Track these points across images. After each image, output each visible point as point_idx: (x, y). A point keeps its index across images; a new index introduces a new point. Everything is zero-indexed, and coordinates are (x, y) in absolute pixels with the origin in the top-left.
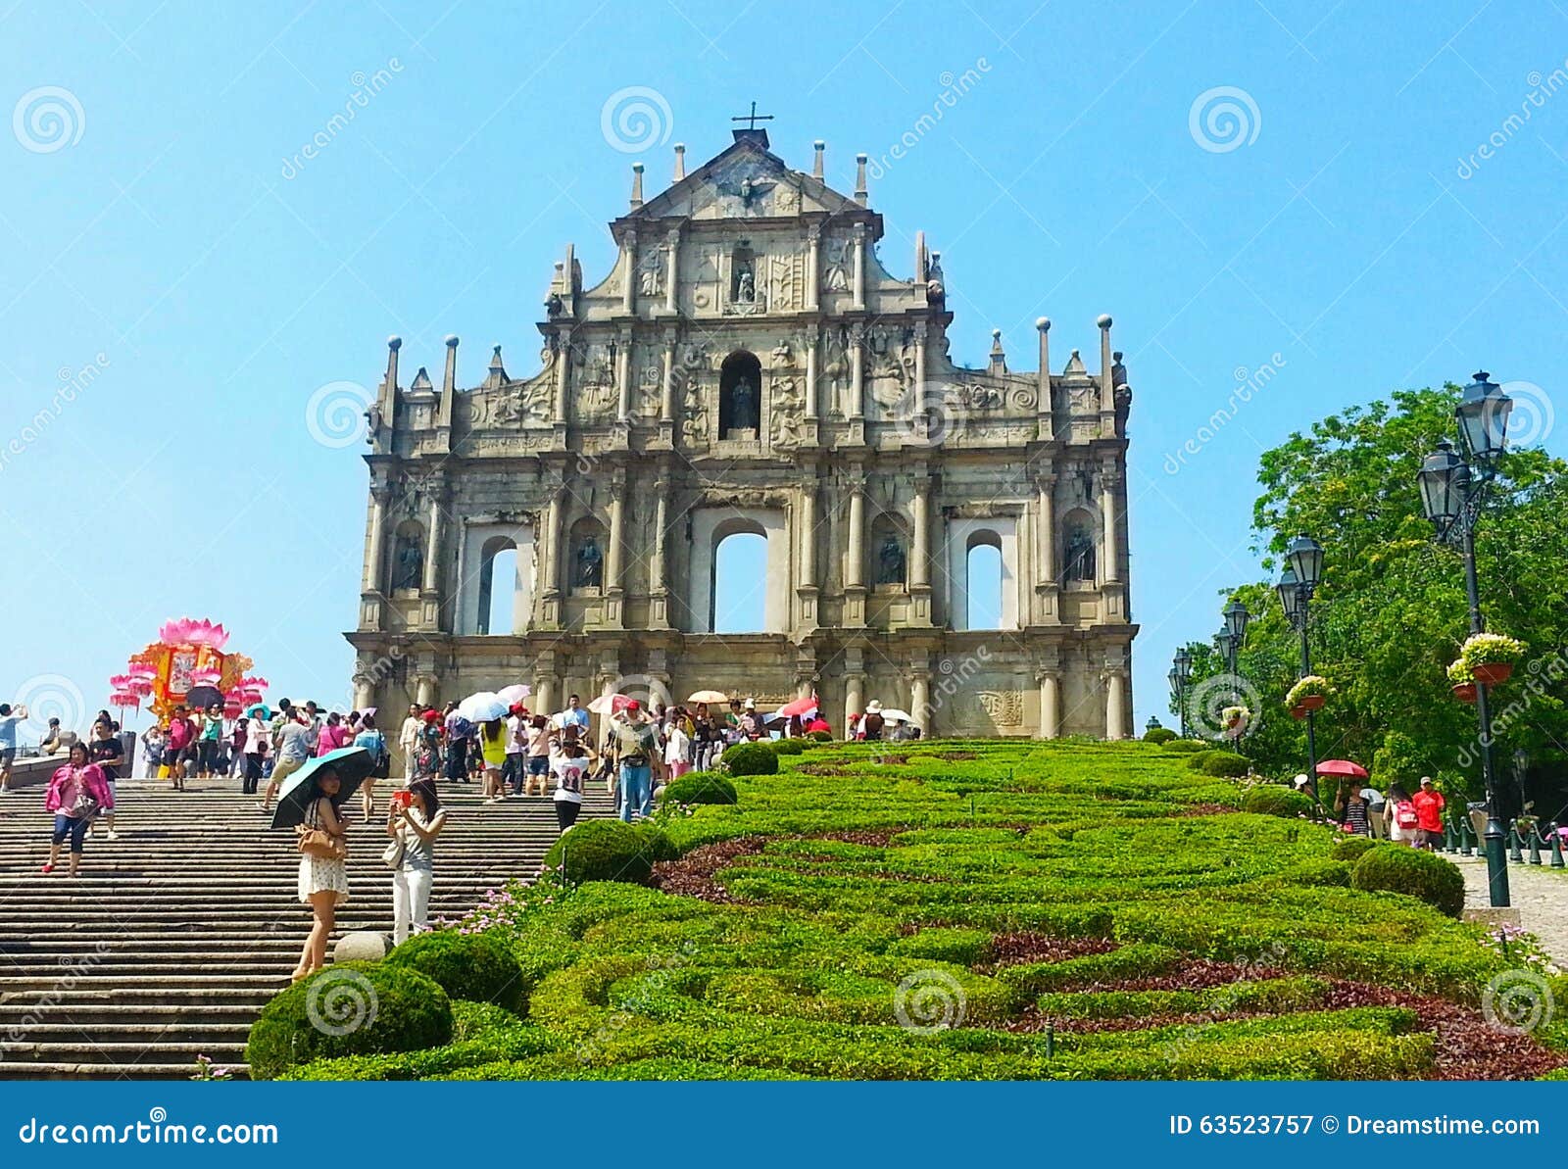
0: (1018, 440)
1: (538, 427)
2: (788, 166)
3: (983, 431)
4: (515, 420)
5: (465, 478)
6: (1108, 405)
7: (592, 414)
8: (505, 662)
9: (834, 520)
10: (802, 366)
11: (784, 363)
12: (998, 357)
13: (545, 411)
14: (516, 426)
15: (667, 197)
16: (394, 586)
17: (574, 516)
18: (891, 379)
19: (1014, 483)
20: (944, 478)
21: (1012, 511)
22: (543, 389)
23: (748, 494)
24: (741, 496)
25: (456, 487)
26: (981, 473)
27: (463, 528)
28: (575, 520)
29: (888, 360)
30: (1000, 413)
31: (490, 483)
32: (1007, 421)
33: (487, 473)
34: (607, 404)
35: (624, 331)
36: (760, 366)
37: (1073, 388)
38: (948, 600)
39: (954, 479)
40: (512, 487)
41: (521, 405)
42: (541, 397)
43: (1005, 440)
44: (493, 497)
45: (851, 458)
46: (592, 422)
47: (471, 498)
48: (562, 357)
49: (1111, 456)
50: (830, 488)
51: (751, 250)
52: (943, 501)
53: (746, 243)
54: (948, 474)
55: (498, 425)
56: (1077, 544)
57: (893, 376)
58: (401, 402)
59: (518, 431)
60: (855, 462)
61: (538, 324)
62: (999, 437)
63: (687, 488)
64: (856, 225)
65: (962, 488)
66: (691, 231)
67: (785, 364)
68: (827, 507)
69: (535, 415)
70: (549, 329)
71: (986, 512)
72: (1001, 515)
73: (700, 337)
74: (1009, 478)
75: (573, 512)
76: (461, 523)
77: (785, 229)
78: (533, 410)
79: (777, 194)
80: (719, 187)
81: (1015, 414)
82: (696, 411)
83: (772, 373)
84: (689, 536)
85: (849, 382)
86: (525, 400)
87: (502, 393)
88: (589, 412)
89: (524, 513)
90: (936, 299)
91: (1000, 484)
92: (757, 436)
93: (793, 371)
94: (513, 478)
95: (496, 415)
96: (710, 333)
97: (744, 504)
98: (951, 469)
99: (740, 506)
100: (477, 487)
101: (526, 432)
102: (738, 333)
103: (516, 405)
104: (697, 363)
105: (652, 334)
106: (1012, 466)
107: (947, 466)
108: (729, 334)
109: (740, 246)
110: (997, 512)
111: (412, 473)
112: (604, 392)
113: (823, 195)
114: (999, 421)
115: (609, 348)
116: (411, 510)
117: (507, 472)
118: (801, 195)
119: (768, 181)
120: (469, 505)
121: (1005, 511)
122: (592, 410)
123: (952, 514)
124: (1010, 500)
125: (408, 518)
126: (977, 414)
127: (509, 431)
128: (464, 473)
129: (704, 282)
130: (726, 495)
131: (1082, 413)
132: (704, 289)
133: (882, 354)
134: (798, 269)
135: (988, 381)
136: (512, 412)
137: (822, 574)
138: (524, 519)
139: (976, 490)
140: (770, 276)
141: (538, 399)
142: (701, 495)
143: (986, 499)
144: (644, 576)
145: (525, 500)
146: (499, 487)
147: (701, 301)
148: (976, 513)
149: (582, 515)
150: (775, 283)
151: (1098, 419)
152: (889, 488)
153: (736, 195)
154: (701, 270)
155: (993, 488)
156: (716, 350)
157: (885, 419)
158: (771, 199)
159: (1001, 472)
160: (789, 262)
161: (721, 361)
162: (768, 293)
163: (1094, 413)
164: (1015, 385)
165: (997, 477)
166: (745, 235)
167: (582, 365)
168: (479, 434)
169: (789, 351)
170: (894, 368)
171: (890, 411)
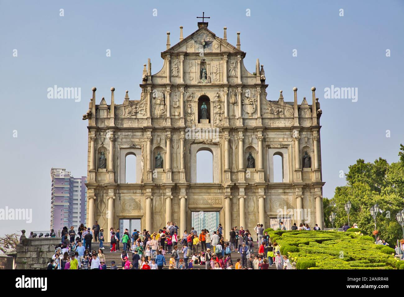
0: (288, 125)
1: (142, 117)
3: (278, 122)
4: (134, 115)
5: (119, 133)
6: (315, 115)
8: (135, 192)
9: (234, 148)
10: (223, 100)
13: (144, 113)
14: (134, 117)
17: (155, 146)
18: (250, 105)
19: (287, 138)
20: (266, 136)
21: (287, 146)
22: (143, 105)
23: (207, 140)
24: (205, 141)
25: (117, 137)
26: (277, 135)
27: (119, 149)
29: (249, 99)
30: (283, 116)
31: (127, 135)
32: (285, 118)
33: (126, 132)
34: (163, 111)
35: (167, 88)
36: (210, 100)
37: (304, 109)
38: (269, 173)
39: (270, 136)
40: (135, 137)
41: (136, 111)
43: (284, 125)
44: (128, 140)
46: (159, 117)
47: (121, 140)
48: (148, 95)
49: (316, 131)
50: (233, 139)
51: (206, 62)
52: (266, 143)
53: (204, 60)
54: (268, 135)
55: (129, 117)
56: (306, 156)
58: (97, 109)
59: (135, 119)
60: (240, 131)
61: (140, 85)
62: (282, 123)
64: (238, 56)
65: (272, 140)
66: (187, 56)
67: (218, 100)
69: (140, 114)
70: (143, 87)
71: (279, 146)
73: (191, 90)
74: (286, 136)
75: (154, 144)
76: (118, 147)
77: (216, 56)
78: (140, 112)
79: (213, 44)
81: (287, 116)
82: (191, 114)
83: (214, 102)
84: (190, 153)
85: (237, 106)
86: (137, 109)
87: (129, 107)
89: (138, 145)
90: (263, 81)
91: (283, 138)
92: (210, 122)
93: (220, 102)
94: (134, 134)
95: (128, 113)
96: (194, 89)
97: (206, 143)
98: (268, 133)
99: (205, 143)
100: (123, 137)
101: (138, 119)
102: (203, 89)
103: (134, 110)
104: (191, 99)
105: (176, 89)
106: (286, 133)
107: (267, 132)
108: (200, 89)
109: (202, 61)
110: (282, 147)
111: (102, 132)
112: (162, 107)
113: (227, 46)
114: (283, 118)
115: (163, 93)
116: (102, 143)
117: (132, 132)
118: (221, 45)
119: (211, 40)
120: (121, 142)
121: (285, 146)
122: (159, 113)
123: (269, 147)
124: (286, 143)
125: (101, 146)
126: (276, 116)
127: (132, 119)
128: (119, 132)
129: (192, 72)
130: (201, 140)
131: (307, 117)
132: (191, 75)
133: (247, 97)
134: (220, 69)
135: (279, 106)
136: (133, 113)
137: (231, 165)
138: (138, 147)
139: (276, 140)
140: (212, 71)
141: (141, 109)
142: (193, 141)
143: (279, 143)
144: (177, 165)
145: (139, 141)
146: (130, 137)
147: (191, 78)
148: (276, 147)
149: (157, 146)
150: (214, 74)
151: (312, 118)
152: (250, 139)
154: (191, 69)
155: (281, 140)
156: (196, 94)
157: (248, 117)
158: (212, 46)
159: (283, 134)
160: (217, 66)
161: (198, 98)
162: (211, 76)
163: (310, 117)
164: (287, 108)
165: (282, 136)
166: (204, 58)
167: (154, 98)
168: (123, 119)
169: (219, 95)
170: (251, 102)
171: (250, 115)
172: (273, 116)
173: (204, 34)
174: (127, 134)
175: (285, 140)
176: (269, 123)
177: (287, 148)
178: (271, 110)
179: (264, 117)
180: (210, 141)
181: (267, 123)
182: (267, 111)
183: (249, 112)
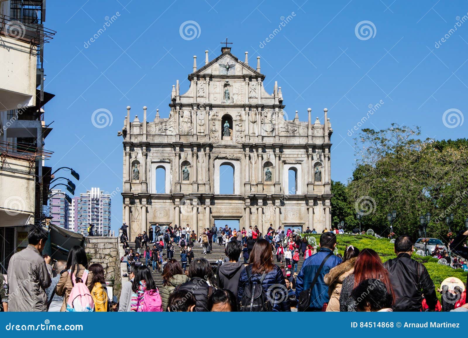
0: (303, 143)
1: (171, 134)
2: (239, 60)
3: (293, 140)
4: (164, 132)
5: (151, 149)
6: (327, 134)
9: (253, 163)
10: (244, 119)
12: (297, 118)
13: (172, 129)
16: (132, 179)
18: (268, 124)
19: (302, 154)
21: (300, 162)
22: (171, 123)
24: (228, 156)
26: (292, 152)
27: (150, 163)
28: (182, 161)
29: (268, 119)
30: (298, 135)
32: (300, 136)
34: (190, 129)
35: (194, 107)
36: (232, 118)
37: (317, 128)
38: (283, 186)
40: (164, 152)
41: (166, 128)
43: (299, 142)
44: (159, 154)
45: (258, 147)
46: (186, 133)
48: (176, 114)
49: (327, 148)
50: (252, 155)
51: (229, 84)
52: (283, 159)
53: (227, 82)
54: (284, 152)
55: (159, 133)
56: (317, 172)
58: (130, 126)
59: (166, 135)
60: (260, 148)
61: (169, 105)
62: (296, 141)
63: (213, 153)
64: (259, 79)
65: (287, 156)
66: (213, 78)
67: (239, 118)
69: (169, 131)
70: (172, 106)
71: (294, 162)
72: (298, 163)
73: (215, 110)
74: (300, 153)
76: (150, 161)
77: (239, 79)
78: (169, 129)
79: (236, 68)
80: (220, 65)
81: (302, 135)
82: (215, 131)
83: (236, 121)
84: (214, 167)
85: (257, 124)
86: (167, 126)
87: (160, 124)
89: (168, 159)
90: (281, 101)
92: (231, 139)
93: (242, 120)
94: (164, 149)
96: (218, 108)
97: (229, 158)
99: (227, 159)
100: (154, 151)
102: (226, 109)
103: (164, 128)
104: (215, 117)
105: (202, 108)
106: (301, 150)
107: (284, 149)
108: (223, 109)
109: (226, 83)
110: (296, 162)
111: (135, 147)
112: (189, 124)
113: (248, 69)
115: (190, 112)
116: (136, 157)
117: (162, 148)
118: (242, 68)
119: (233, 64)
122: (186, 130)
123: (285, 162)
124: (300, 159)
125: (135, 159)
126: (292, 135)
127: (162, 135)
129: (216, 93)
130: (224, 155)
131: (319, 135)
132: (216, 95)
133: (266, 116)
134: (242, 90)
135: (295, 125)
136: (163, 130)
137: (250, 178)
138: (168, 161)
139: (291, 156)
140: (234, 92)
141: (170, 126)
142: (217, 156)
143: (294, 159)
144: (202, 178)
145: (168, 156)
146: (161, 152)
147: (215, 99)
148: (291, 162)
149: (184, 160)
150: (236, 94)
151: (324, 137)
152: (268, 155)
153: (224, 67)
154: (215, 90)
155: (296, 156)
156: (220, 113)
157: (267, 135)
158: (234, 69)
159: (298, 151)
160: (239, 88)
161: (222, 117)
162: (234, 97)
163: (322, 135)
164: (301, 127)
165: (297, 153)
166: (227, 80)
167: (182, 117)
168: (154, 135)
169: (240, 115)
170: (269, 121)
171: (268, 133)
172: (289, 135)
173: (228, 58)
174: (157, 149)
175: (300, 156)
176: (285, 140)
177: (300, 164)
178: (288, 129)
179: (280, 135)
180: (232, 156)
181: (283, 141)
182: (284, 130)
183: (267, 131)
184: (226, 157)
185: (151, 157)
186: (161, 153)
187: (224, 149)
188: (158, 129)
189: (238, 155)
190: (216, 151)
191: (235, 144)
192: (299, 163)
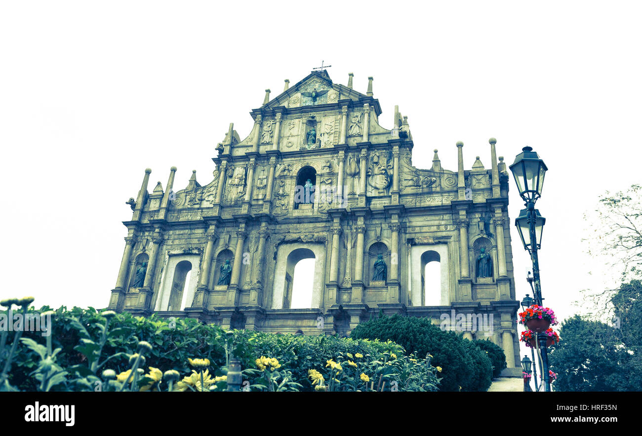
0: (448, 202)
1: (208, 206)
2: (334, 82)
3: (429, 199)
4: (198, 204)
5: (171, 232)
6: (496, 181)
7: (233, 200)
9: (349, 247)
10: (336, 171)
11: (327, 170)
12: (436, 161)
13: (211, 198)
14: (198, 206)
15: (277, 100)
16: (130, 287)
17: (219, 249)
18: (381, 175)
19: (446, 225)
20: (408, 224)
21: (446, 240)
22: (212, 189)
23: (306, 236)
24: (302, 237)
25: (166, 237)
26: (428, 221)
27: (167, 257)
28: (220, 251)
29: (379, 166)
30: (438, 189)
31: (182, 234)
32: (442, 192)
33: (182, 229)
34: (241, 195)
35: (251, 160)
36: (316, 172)
37: (477, 175)
38: (410, 289)
39: (414, 224)
40: (192, 236)
41: (201, 197)
42: (211, 193)
43: (441, 203)
44: (183, 241)
45: (357, 214)
46: (233, 203)
47: (173, 242)
48: (222, 173)
49: (499, 207)
50: (347, 231)
51: (316, 120)
52: (408, 236)
53: (313, 117)
54: (410, 222)
55: (189, 206)
56: (482, 257)
57: (382, 174)
58: (147, 198)
59: (198, 209)
60: (360, 216)
61: (213, 159)
62: (436, 201)
63: (276, 234)
64: (365, 105)
65: (417, 230)
66: (288, 114)
68: (346, 242)
69: (207, 201)
70: (217, 161)
71: (431, 241)
72: (439, 243)
73: (287, 161)
74: (443, 223)
75: (220, 247)
76: (166, 253)
77: (332, 110)
78: (206, 199)
79: (329, 95)
80: (302, 94)
81: (446, 189)
82: (283, 196)
83: (321, 175)
84: (275, 258)
85: (359, 178)
86: (204, 194)
87: (193, 192)
88: (232, 198)
89: (196, 248)
90: (404, 135)
91: (439, 226)
92: (313, 207)
93: (332, 174)
94: (193, 231)
95: (189, 201)
96: (293, 159)
97: (304, 241)
98: (412, 219)
99: (302, 242)
100: (176, 237)
101: (202, 209)
102: (307, 158)
103: (198, 197)
104: (286, 173)
105: (266, 161)
106: (444, 216)
107: (409, 218)
108: (302, 158)
109: (310, 119)
110: (437, 241)
111: (147, 231)
112: (241, 189)
113: (350, 94)
114: (437, 193)
115: (245, 168)
116: (144, 248)
117: (191, 229)
118: (340, 94)
119: (325, 89)
120: (171, 245)
121: (442, 240)
122: (233, 197)
123: (412, 242)
124: (444, 234)
125: (141, 252)
126: (426, 190)
127: (194, 209)
128: (171, 230)
129: (292, 136)
130: (295, 236)
131: (482, 187)
132: (291, 139)
133: (376, 163)
134: (337, 127)
135: (432, 174)
136: (197, 200)
137: (342, 276)
138: (196, 251)
139: (425, 229)
140: (323, 131)
141: (209, 193)
142: (282, 237)
143: (431, 234)
144: (251, 279)
145: (198, 242)
146: (186, 236)
147: (290, 145)
148: (426, 241)
149: (224, 248)
150: (326, 135)
151: (491, 189)
152: (378, 230)
153: (309, 97)
154: (291, 131)
155: (434, 229)
156: (295, 166)
157: (377, 195)
158: (326, 97)
159: (439, 220)
160: (333, 124)
161: (297, 171)
162: (321, 139)
163: (489, 186)
164: (446, 176)
165: (436, 223)
166: (312, 114)
167: (231, 177)
168: (180, 211)
169: (330, 165)
170: (383, 170)
171: (380, 191)
172: (420, 191)
173: (316, 83)
174: (182, 232)
175: (442, 228)
176: (414, 201)
177: (446, 243)
178: (418, 181)
179: (404, 192)
180: (310, 236)
181: (409, 202)
182: (411, 183)
183: (378, 186)
184: (300, 238)
185: (169, 247)
186: (186, 239)
187: (295, 225)
188: (188, 200)
189: (321, 233)
190: (282, 229)
191: (316, 214)
192: (442, 241)
